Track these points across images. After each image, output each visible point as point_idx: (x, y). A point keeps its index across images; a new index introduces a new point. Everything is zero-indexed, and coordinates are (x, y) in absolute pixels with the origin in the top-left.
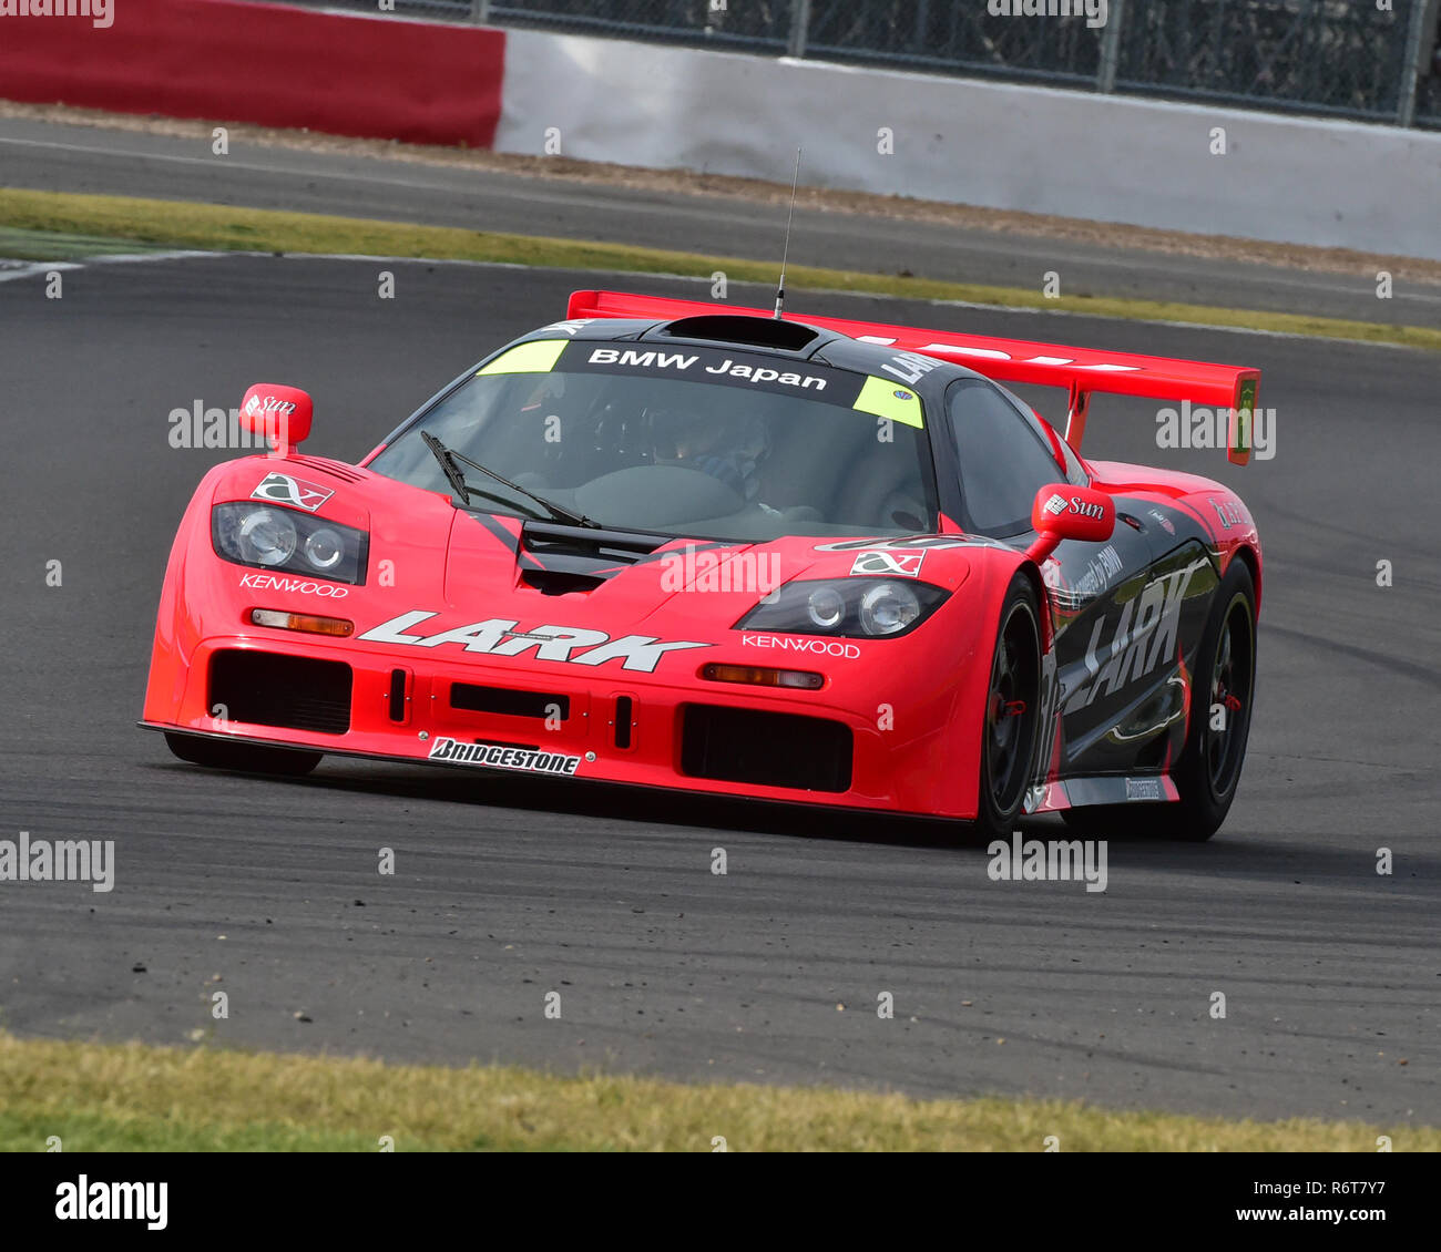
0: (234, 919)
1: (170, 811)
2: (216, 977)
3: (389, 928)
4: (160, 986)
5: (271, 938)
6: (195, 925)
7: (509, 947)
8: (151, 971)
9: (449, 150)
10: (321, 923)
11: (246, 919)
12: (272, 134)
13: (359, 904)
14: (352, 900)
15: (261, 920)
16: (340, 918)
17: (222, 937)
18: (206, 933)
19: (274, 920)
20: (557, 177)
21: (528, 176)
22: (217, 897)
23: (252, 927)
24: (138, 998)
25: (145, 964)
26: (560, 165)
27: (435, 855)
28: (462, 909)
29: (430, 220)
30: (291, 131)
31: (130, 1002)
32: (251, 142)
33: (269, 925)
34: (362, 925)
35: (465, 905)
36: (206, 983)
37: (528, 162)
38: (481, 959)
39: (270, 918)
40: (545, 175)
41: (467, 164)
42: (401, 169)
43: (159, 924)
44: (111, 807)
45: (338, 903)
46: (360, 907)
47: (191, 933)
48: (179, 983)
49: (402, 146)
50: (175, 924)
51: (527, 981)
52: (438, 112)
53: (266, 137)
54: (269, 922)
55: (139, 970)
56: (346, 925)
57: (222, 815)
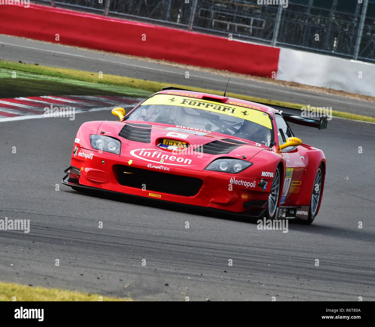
0: (192, 273)
1: (178, 245)
2: (187, 288)
3: (232, 278)
4: (172, 289)
5: (202, 279)
6: (182, 274)
7: (263, 285)
8: (170, 285)
9: (264, 78)
10: (215, 276)
11: (196, 274)
12: (218, 71)
13: (225, 272)
14: (224, 271)
15: (200, 274)
16: (220, 275)
17: (189, 278)
18: (185, 277)
19: (203, 274)
20: (291, 87)
21: (283, 86)
22: (189, 267)
23: (197, 276)
24: (166, 292)
25: (169, 284)
26: (291, 84)
27: (246, 261)
28: (252, 275)
29: (257, 96)
30: (223, 70)
31: (164, 293)
32: (212, 73)
33: (202, 276)
34: (226, 277)
35: (253, 274)
36: (184, 290)
37: (284, 82)
38: (256, 288)
39: (202, 274)
40: (288, 86)
41: (268, 82)
42: (253, 83)
43: (173, 273)
44: (163, 243)
45: (220, 271)
46: (225, 273)
47: (182, 276)
48: (177, 289)
49: (251, 77)
50: (177, 274)
51: (267, 295)
52: (261, 68)
53: (216, 72)
54: (202, 275)
55: (167, 285)
56: (221, 277)
57: (192, 246)
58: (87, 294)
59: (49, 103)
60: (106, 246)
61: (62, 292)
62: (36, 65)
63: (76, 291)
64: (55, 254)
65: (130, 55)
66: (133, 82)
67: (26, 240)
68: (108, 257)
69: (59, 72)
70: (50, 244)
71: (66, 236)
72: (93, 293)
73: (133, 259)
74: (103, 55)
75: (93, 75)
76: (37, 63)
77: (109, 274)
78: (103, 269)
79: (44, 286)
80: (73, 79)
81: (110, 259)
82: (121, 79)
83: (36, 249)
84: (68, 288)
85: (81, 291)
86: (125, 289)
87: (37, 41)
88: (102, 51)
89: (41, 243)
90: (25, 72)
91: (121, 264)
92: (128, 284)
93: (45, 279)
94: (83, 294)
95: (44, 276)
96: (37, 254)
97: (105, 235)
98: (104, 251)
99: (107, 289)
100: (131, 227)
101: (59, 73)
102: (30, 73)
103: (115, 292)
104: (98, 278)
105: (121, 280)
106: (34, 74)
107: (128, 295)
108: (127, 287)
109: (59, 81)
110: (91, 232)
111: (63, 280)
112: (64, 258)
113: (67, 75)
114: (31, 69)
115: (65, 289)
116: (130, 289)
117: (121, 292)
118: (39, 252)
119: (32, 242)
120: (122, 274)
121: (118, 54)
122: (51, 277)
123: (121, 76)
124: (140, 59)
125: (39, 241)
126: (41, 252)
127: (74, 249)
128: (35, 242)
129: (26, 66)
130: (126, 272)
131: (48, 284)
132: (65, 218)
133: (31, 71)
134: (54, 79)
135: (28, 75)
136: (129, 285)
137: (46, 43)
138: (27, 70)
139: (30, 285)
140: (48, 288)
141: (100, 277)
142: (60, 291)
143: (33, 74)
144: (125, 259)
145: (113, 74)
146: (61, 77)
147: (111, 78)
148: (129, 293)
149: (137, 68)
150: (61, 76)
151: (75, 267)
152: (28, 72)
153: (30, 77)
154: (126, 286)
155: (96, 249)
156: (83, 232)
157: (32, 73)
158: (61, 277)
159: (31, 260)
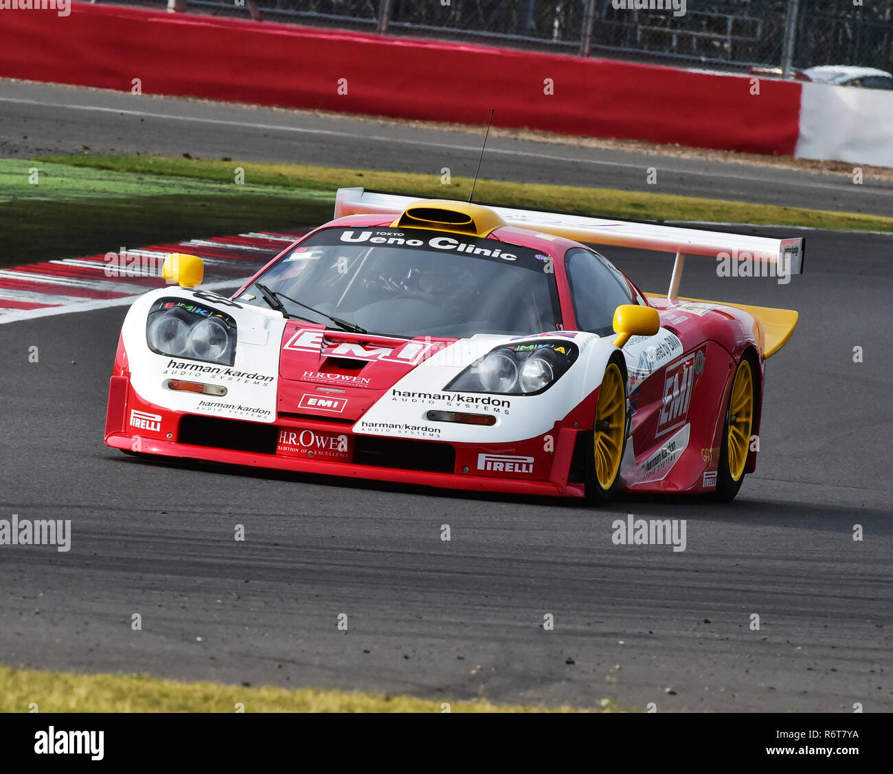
0: (629, 631)
1: (590, 565)
2: (617, 667)
3: (724, 636)
4: (582, 672)
5: (652, 643)
6: (605, 635)
7: (799, 648)
8: (577, 663)
9: (766, 157)
10: (682, 633)
11: (637, 631)
12: (658, 147)
13: (707, 621)
14: (703, 619)
15: (646, 632)
16: (695, 630)
17: (621, 642)
18: (612, 640)
19: (654, 631)
20: (833, 173)
21: (814, 172)
22: (620, 617)
23: (639, 636)
24: (569, 680)
25: (574, 659)
26: (833, 166)
27: (754, 592)
28: (770, 625)
29: (755, 200)
30: (670, 144)
31: (563, 683)
32: (645, 152)
33: (651, 635)
34: (709, 635)
35: (772, 622)
36: (611, 670)
37: (814, 164)
38: (782, 655)
39: (651, 630)
40: (826, 172)
41: (780, 166)
42: (736, 168)
43: (583, 634)
44: (554, 563)
45: (693, 621)
46: (707, 624)
47: (603, 640)
48: (594, 670)
49: (737, 155)
50: (591, 634)
51: (810, 669)
52: (760, 133)
53: (654, 149)
54: (651, 633)
55: (570, 662)
56: (698, 635)
57: (623, 567)
58: (383, 696)
59: (262, 250)
60: (419, 579)
61: (322, 696)
62: (226, 160)
63: (355, 692)
64: (299, 606)
65: (447, 124)
66: (458, 185)
67: (228, 577)
68: (427, 605)
69: (281, 175)
70: (287, 584)
71: (322, 561)
72: (396, 694)
73: (485, 606)
74: (383, 126)
75: (361, 175)
76: (228, 156)
77: (431, 645)
78: (417, 635)
79: (280, 684)
80: (315, 188)
81: (431, 609)
82: (429, 182)
83: (254, 598)
84: (335, 686)
85: (366, 689)
86: (472, 679)
87: (223, 104)
88: (380, 117)
89: (264, 583)
90: (201, 178)
91: (459, 620)
92: (479, 667)
93: (280, 667)
94: (374, 697)
95: (275, 660)
96: (256, 609)
97: (415, 554)
98: (414, 591)
99: (428, 681)
100: (477, 531)
101: (281, 178)
102: (210, 181)
103: (448, 687)
104: (406, 657)
105: (459, 658)
106: (221, 184)
107: (480, 692)
108: (476, 674)
109: (283, 196)
110: (382, 549)
111: (322, 667)
112: (321, 615)
113: (299, 180)
114: (211, 170)
115: (328, 688)
116: (483, 677)
117: (463, 686)
118: (262, 604)
119: (243, 581)
120: (461, 644)
122: (293, 662)
123: (429, 174)
124: (472, 131)
125: (260, 578)
126: (266, 603)
127: (344, 590)
128: (251, 581)
129: (204, 164)
130: (470, 638)
131: (288, 678)
132: (319, 519)
133: (214, 176)
134: (270, 190)
135: (208, 185)
136: (481, 669)
137: (245, 106)
138: (204, 174)
139: (247, 685)
140: (288, 688)
141: (410, 654)
142: (316, 694)
143: (219, 182)
144: (467, 607)
145: (407, 169)
146: (286, 186)
147: (406, 181)
148: (482, 687)
149: (466, 152)
150: (284, 182)
151: (348, 635)
152: (207, 178)
153: (212, 189)
154: (473, 672)
155: (397, 587)
156: (364, 551)
157: (216, 180)
158: (317, 660)
159: (244, 625)
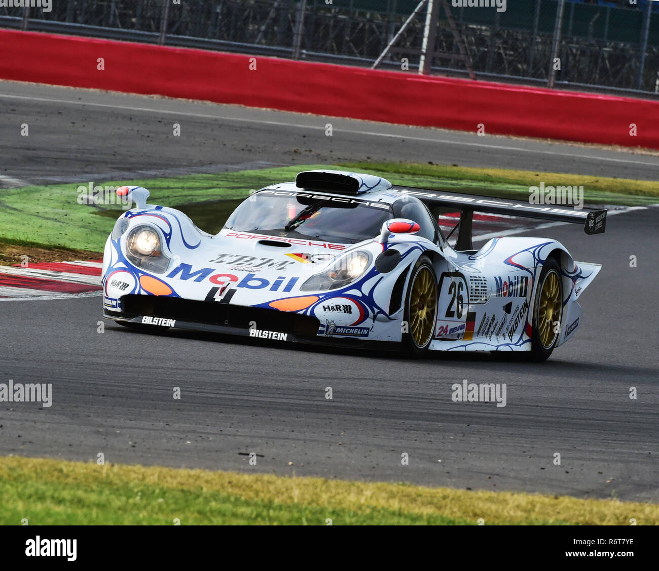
58: (553, 496)
59: (477, 221)
60: (575, 424)
61: (516, 496)
62: (455, 165)
63: (537, 493)
64: (501, 440)
65: (590, 144)
66: (597, 181)
67: (457, 423)
68: (579, 440)
69: (489, 175)
70: (493, 427)
71: (515, 413)
72: (562, 495)
73: (615, 441)
74: (550, 145)
75: (537, 175)
76: (456, 163)
77: (582, 465)
78: (573, 459)
79: (491, 490)
80: (509, 183)
81: (582, 443)
82: (579, 180)
83: (473, 436)
84: (524, 490)
85: (543, 493)
86: (607, 486)
87: (452, 131)
88: (549, 139)
89: (479, 426)
90: (439, 177)
91: (599, 449)
92: (611, 478)
93: (490, 478)
94: (547, 497)
95: (487, 474)
96: (475, 442)
97: (572, 408)
98: (571, 431)
99: (580, 487)
100: (609, 394)
101: (489, 177)
102: (445, 179)
103: (593, 490)
104: (567, 472)
105: (599, 473)
106: (452, 180)
107: (612, 494)
108: (610, 483)
109: (489, 188)
110: (551, 405)
111: (516, 478)
112: (515, 446)
113: (500, 178)
114: (447, 172)
115: (520, 491)
116: (614, 484)
117: (602, 490)
118: (478, 439)
119: (466, 425)
120: (601, 464)
121: (572, 142)
122: (498, 475)
123: (579, 174)
124: (605, 148)
125: (477, 423)
126: (481, 439)
127: (528, 431)
128: (471, 425)
129: (441, 168)
130: (606, 460)
131: (495, 485)
132: (512, 387)
133: (447, 175)
134: (482, 184)
135: (444, 181)
136: (613, 480)
137: (466, 133)
138: (441, 174)
139: (469, 489)
140: (495, 491)
141: (569, 470)
142: (512, 495)
143: (450, 179)
144: (605, 441)
145: (566, 172)
146: (492, 181)
147: (565, 179)
148: (614, 490)
149: (602, 161)
150: (491, 179)
151: (531, 458)
152: (443, 177)
153: (446, 184)
154: (608, 481)
155: (561, 429)
156: (540, 406)
157: (448, 178)
158: (512, 474)
159: (468, 452)
